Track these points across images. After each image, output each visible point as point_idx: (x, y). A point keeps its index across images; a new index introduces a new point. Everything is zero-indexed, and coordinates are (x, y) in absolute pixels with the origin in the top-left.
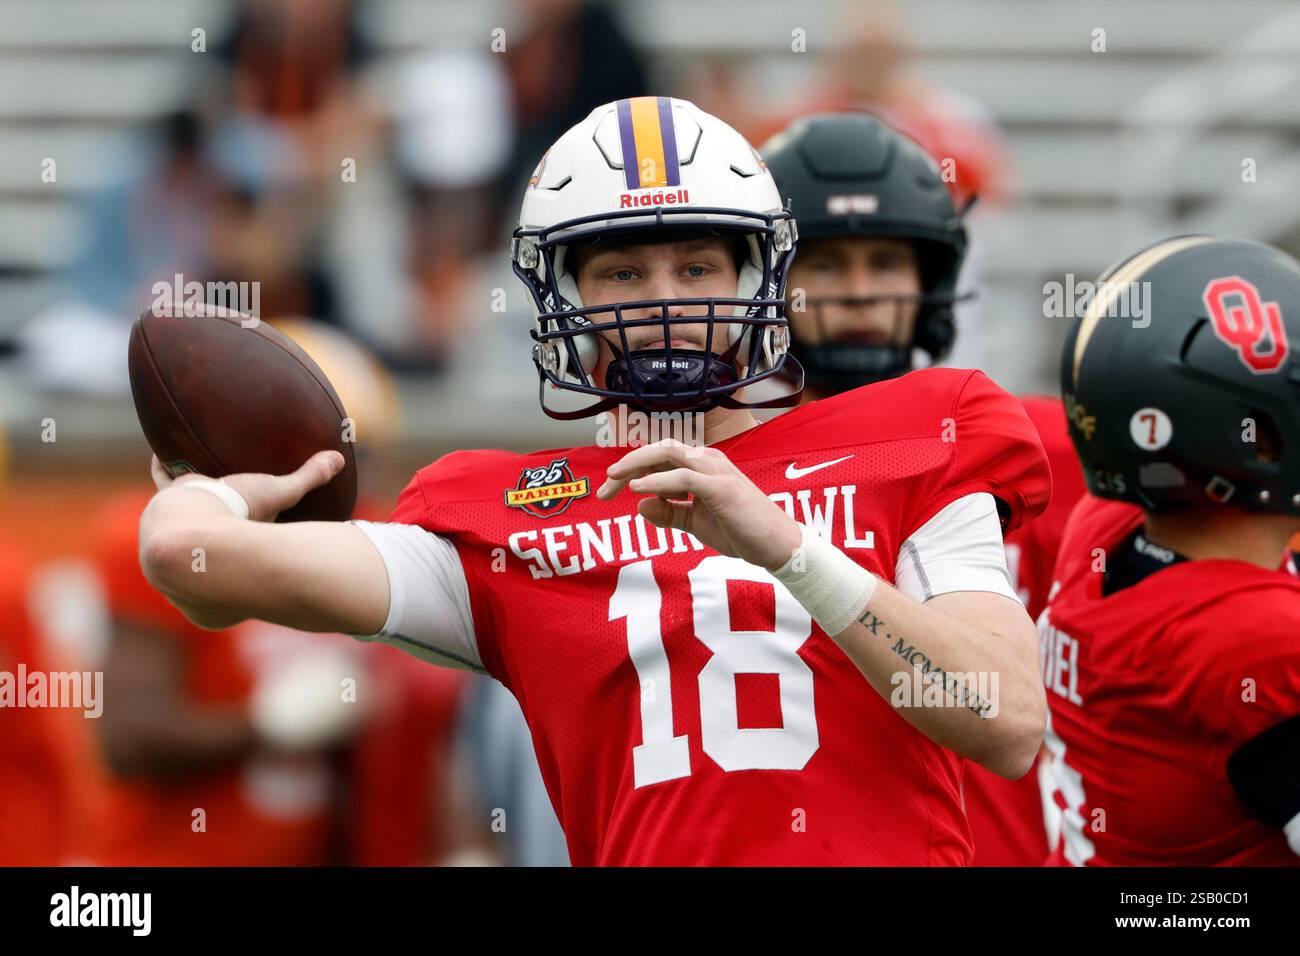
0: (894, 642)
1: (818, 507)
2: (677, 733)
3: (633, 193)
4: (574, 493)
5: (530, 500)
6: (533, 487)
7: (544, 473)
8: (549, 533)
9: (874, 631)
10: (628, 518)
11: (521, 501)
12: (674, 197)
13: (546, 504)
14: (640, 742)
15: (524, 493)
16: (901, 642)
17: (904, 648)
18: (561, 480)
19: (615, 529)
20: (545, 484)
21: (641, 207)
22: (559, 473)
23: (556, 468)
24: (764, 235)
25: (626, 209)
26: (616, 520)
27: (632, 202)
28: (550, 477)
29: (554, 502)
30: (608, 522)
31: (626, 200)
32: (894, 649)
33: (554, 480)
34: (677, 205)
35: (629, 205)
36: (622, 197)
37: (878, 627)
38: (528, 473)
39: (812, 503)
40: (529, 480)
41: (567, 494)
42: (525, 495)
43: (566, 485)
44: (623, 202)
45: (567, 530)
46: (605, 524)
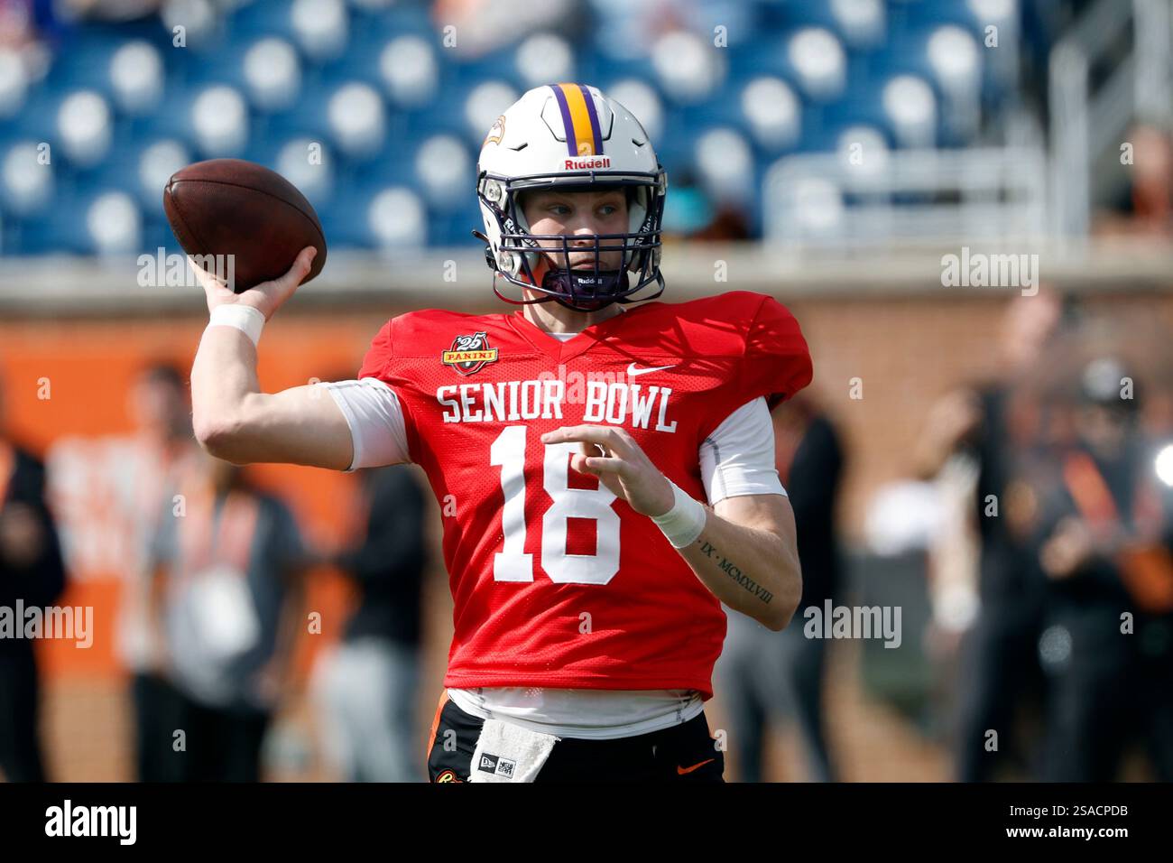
0: (720, 561)
1: (643, 398)
2: (526, 552)
3: (574, 159)
4: (487, 359)
5: (458, 361)
6: (461, 351)
7: (470, 340)
8: (464, 389)
9: (709, 555)
10: (518, 383)
11: (452, 361)
12: (601, 163)
13: (468, 364)
14: (501, 552)
15: (455, 354)
16: (725, 561)
17: (727, 564)
18: (480, 348)
19: (507, 390)
20: (469, 350)
21: (579, 170)
22: (479, 343)
23: (478, 338)
24: (652, 188)
25: (570, 171)
26: (510, 383)
27: (574, 166)
28: (473, 344)
29: (473, 364)
30: (505, 384)
31: (569, 164)
32: (720, 565)
33: (476, 347)
34: (602, 169)
35: (572, 168)
36: (567, 162)
37: (712, 553)
38: (459, 339)
39: (640, 394)
40: (460, 344)
41: (483, 359)
42: (455, 356)
43: (482, 352)
44: (567, 165)
45: (476, 387)
46: (501, 386)
